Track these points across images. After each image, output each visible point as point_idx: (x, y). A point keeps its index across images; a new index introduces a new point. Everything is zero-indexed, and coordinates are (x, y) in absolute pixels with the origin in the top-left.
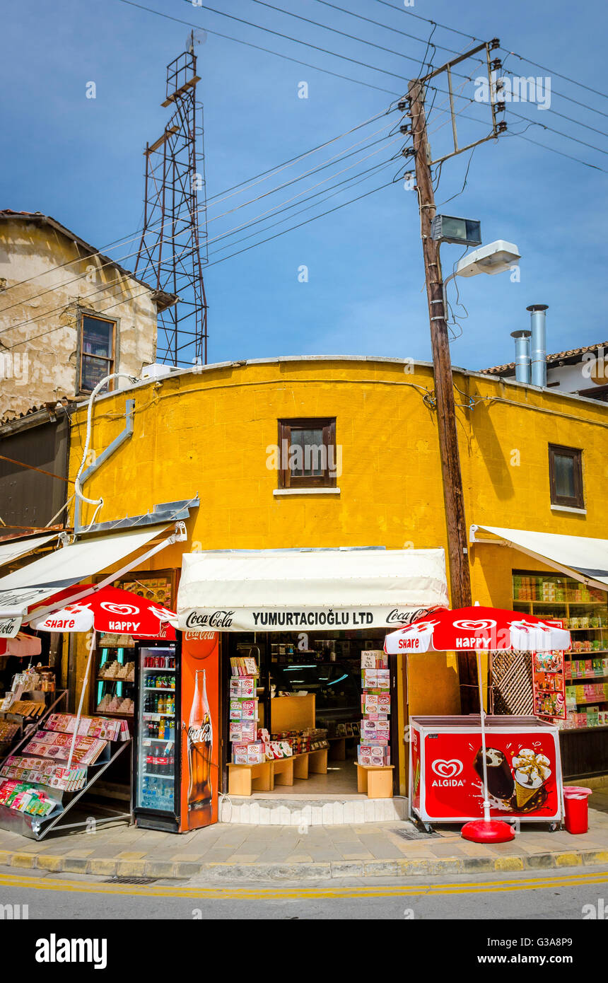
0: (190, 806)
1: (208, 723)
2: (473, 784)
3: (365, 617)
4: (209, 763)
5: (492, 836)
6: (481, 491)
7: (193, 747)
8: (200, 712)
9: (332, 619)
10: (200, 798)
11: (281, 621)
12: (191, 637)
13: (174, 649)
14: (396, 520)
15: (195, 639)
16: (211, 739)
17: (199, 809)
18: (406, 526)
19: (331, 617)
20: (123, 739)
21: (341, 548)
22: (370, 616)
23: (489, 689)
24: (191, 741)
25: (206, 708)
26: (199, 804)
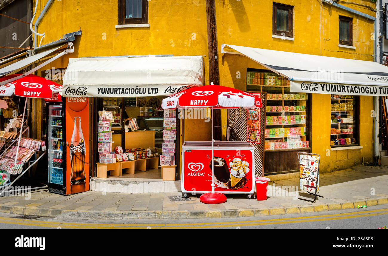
0: (72, 182)
1: (83, 143)
2: (208, 175)
3: (154, 90)
4: (83, 162)
5: (214, 200)
6: (230, 26)
7: (73, 154)
8: (78, 137)
9: (138, 91)
10: (78, 179)
11: (112, 92)
12: (72, 100)
13: (61, 106)
14: (180, 41)
15: (74, 101)
16: (85, 150)
17: (78, 184)
18: (186, 44)
19: (137, 90)
20: (43, 150)
21: (150, 56)
22: (157, 90)
23: (227, 128)
24: (72, 151)
25: (81, 135)
26: (78, 181)
